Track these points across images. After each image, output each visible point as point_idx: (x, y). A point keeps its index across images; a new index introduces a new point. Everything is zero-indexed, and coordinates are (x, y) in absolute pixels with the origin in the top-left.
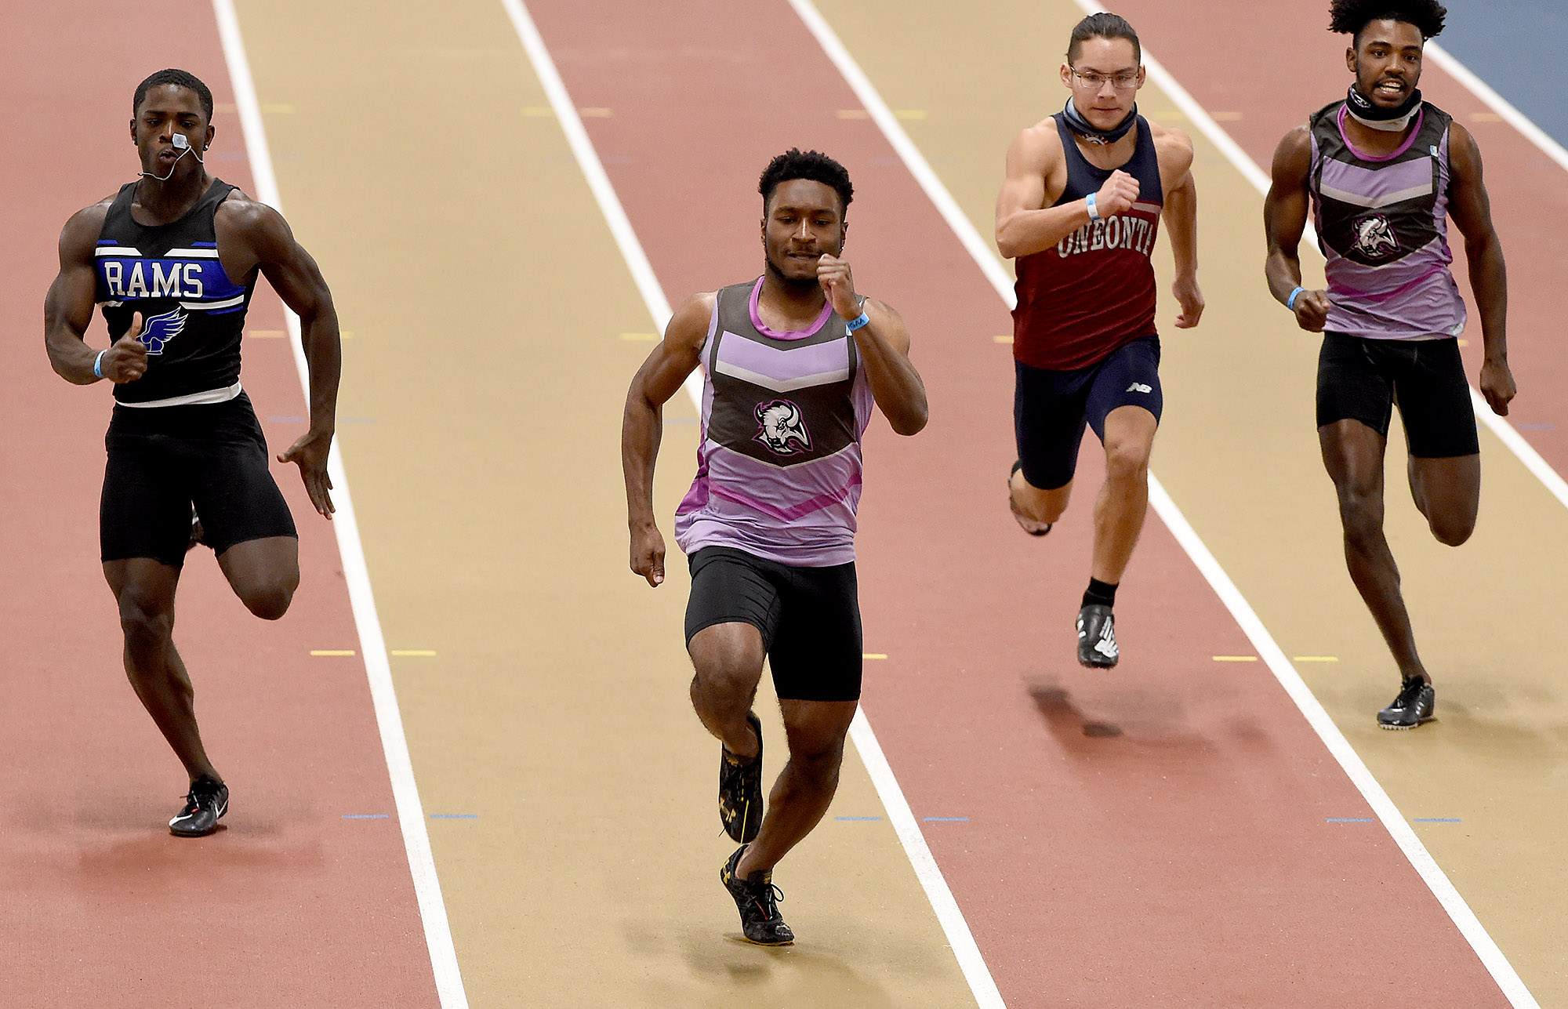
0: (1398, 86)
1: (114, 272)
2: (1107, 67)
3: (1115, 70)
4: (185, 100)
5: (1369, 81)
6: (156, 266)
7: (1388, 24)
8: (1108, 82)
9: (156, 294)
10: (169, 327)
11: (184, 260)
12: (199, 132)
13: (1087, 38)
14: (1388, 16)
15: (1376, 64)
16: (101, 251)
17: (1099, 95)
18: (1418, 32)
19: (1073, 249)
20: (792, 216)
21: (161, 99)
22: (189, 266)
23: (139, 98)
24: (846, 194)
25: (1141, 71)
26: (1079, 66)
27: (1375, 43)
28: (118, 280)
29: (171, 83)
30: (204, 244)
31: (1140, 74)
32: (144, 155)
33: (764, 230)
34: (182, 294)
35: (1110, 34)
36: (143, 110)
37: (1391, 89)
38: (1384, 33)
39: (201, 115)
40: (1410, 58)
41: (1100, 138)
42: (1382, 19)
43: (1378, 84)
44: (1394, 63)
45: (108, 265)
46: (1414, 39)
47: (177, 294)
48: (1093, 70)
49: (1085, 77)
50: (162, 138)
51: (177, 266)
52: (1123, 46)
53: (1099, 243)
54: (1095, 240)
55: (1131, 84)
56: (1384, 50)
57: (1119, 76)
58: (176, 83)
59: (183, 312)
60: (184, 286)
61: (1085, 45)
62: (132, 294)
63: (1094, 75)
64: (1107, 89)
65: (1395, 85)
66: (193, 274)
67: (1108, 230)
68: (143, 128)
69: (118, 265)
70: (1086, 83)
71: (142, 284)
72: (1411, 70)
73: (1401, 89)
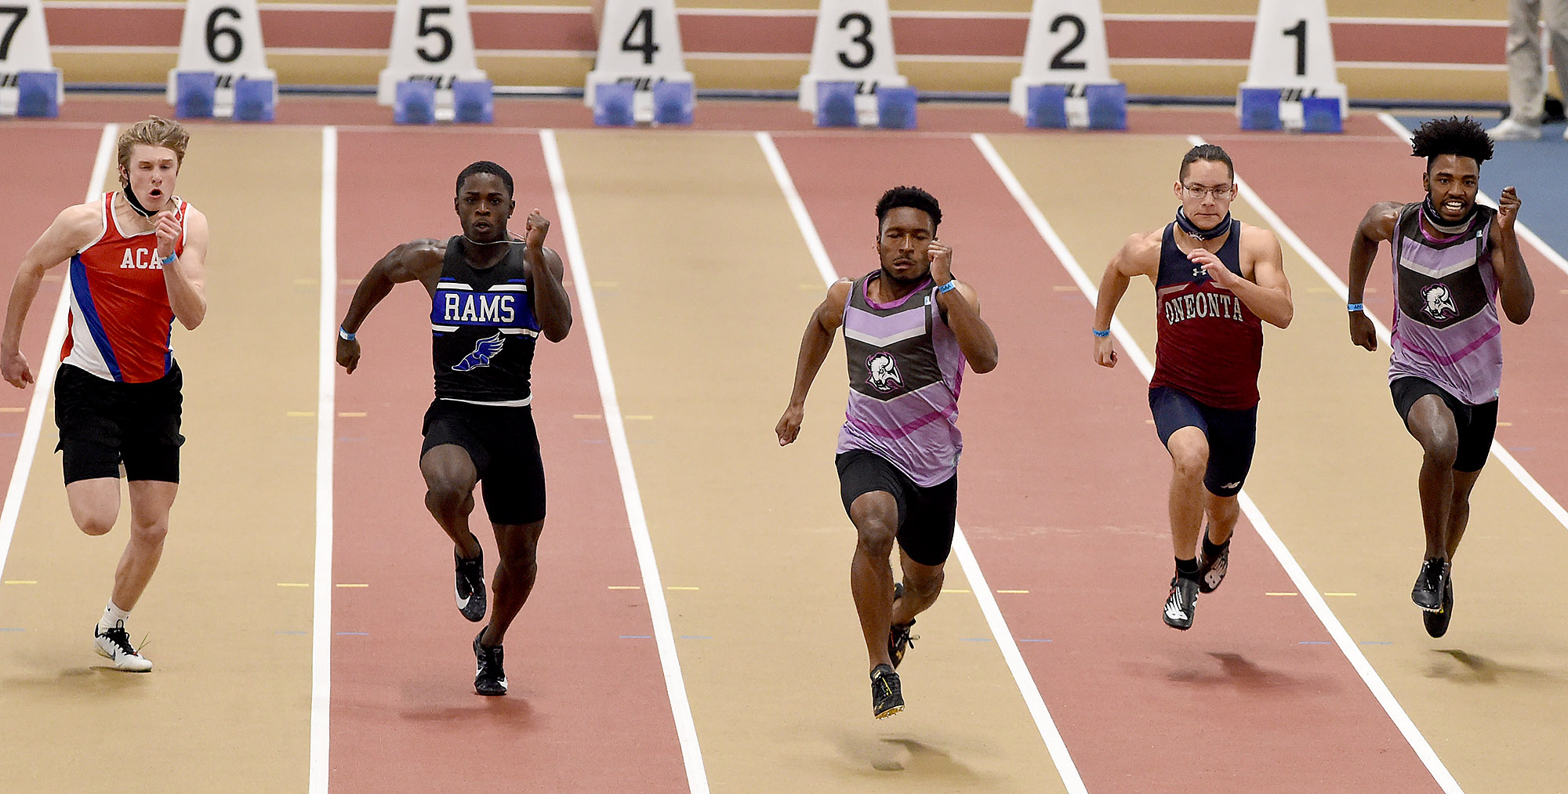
0: (1459, 204)
1: (452, 301)
2: (1209, 182)
3: (1215, 184)
4: (494, 185)
5: (1437, 202)
6: (483, 298)
7: (1452, 159)
8: (1209, 193)
9: (482, 319)
10: (494, 348)
11: (502, 293)
12: (504, 207)
13: (1193, 161)
14: (1449, 152)
15: (1440, 189)
16: (441, 285)
17: (1203, 203)
18: (1473, 162)
19: (1175, 318)
20: (899, 232)
21: (474, 184)
22: (506, 298)
23: (460, 182)
24: (936, 217)
25: (1234, 188)
26: (1187, 182)
27: (1440, 174)
28: (456, 307)
29: (481, 172)
30: (516, 280)
31: (1234, 189)
32: (464, 224)
33: (879, 242)
34: (501, 320)
35: (1211, 158)
36: (463, 193)
37: (1454, 207)
38: (1449, 166)
39: (505, 195)
40: (1468, 183)
41: (1199, 235)
42: (1447, 154)
43: (1444, 204)
44: (1456, 189)
45: (448, 296)
46: (1469, 168)
47: (496, 320)
48: (1198, 185)
49: (1193, 190)
50: (478, 213)
51: (497, 298)
52: (1220, 167)
53: (1192, 313)
54: (1188, 312)
55: (1227, 195)
56: (1448, 178)
57: (1217, 189)
58: (486, 172)
59: (502, 336)
60: (501, 313)
61: (1192, 165)
62: (465, 318)
63: (1199, 188)
64: (1209, 199)
65: (1457, 204)
66: (508, 303)
67: (1198, 304)
68: (464, 206)
69: (456, 296)
70: (1193, 194)
71: (473, 312)
72: (1469, 192)
73: (1462, 206)
